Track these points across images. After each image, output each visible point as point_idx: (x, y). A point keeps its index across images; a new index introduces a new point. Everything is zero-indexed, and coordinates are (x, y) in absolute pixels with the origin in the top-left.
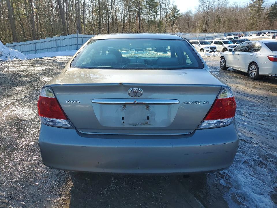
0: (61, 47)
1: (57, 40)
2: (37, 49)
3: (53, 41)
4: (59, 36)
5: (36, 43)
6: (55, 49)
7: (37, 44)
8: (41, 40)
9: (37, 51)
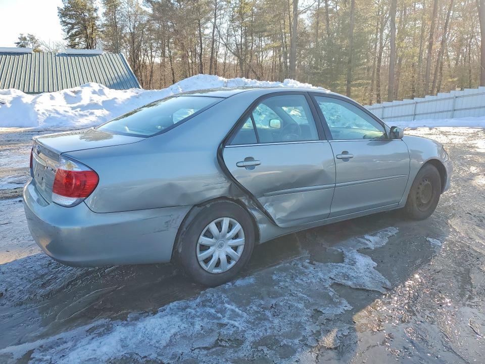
0: (461, 110)
1: (456, 97)
2: (417, 112)
3: (449, 98)
4: (462, 90)
5: (417, 103)
6: (450, 113)
7: (418, 105)
8: (428, 97)
9: (417, 116)
